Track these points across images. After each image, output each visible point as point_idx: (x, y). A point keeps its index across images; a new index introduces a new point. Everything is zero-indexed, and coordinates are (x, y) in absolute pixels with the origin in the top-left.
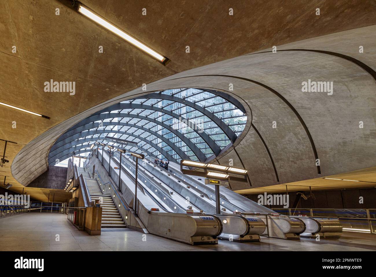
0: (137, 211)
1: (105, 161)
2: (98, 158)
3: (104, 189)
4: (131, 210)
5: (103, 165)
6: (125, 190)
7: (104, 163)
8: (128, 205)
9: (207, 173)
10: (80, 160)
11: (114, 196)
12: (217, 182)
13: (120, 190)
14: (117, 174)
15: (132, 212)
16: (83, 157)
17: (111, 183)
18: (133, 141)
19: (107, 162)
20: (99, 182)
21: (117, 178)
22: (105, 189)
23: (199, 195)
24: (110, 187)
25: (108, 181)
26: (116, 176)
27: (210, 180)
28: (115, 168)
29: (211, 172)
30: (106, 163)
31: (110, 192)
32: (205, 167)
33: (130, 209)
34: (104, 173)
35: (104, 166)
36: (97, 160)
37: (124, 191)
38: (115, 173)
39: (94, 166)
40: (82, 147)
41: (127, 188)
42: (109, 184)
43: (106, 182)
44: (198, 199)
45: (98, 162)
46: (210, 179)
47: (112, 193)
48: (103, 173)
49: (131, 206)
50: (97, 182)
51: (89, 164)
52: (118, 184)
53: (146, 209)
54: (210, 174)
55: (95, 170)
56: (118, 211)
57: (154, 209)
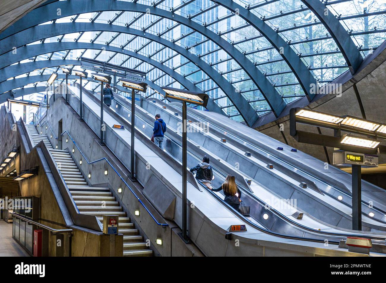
0: (187, 229)
1: (87, 111)
2: (68, 104)
3: (90, 173)
4: (171, 226)
5: (82, 120)
6: (150, 179)
7: (86, 116)
8: (163, 213)
9: (341, 138)
10: (25, 110)
11: (120, 190)
12: (358, 158)
13: (134, 177)
14: (122, 141)
15: (175, 231)
16: (30, 103)
17: (110, 159)
18: (137, 69)
19: (94, 114)
20: (76, 157)
21: (124, 151)
22: (93, 172)
23: (296, 183)
24: (107, 170)
25: (100, 155)
26: (122, 146)
27: (347, 154)
28: (115, 127)
29: (349, 136)
30: (91, 115)
31: (106, 181)
32: (338, 124)
33: (167, 223)
34: (89, 138)
35: (86, 121)
36: (66, 108)
37: (146, 180)
38: (117, 138)
39: (61, 123)
40: (28, 79)
41: (153, 173)
42: (104, 161)
43: (94, 159)
44: (296, 193)
45: (70, 113)
46: (346, 152)
47: (112, 183)
48: (84, 137)
49: (170, 216)
50: (71, 157)
51: (48, 118)
52: (128, 164)
53: (217, 228)
54: (348, 140)
55: (64, 129)
56: (134, 224)
57: (236, 227)
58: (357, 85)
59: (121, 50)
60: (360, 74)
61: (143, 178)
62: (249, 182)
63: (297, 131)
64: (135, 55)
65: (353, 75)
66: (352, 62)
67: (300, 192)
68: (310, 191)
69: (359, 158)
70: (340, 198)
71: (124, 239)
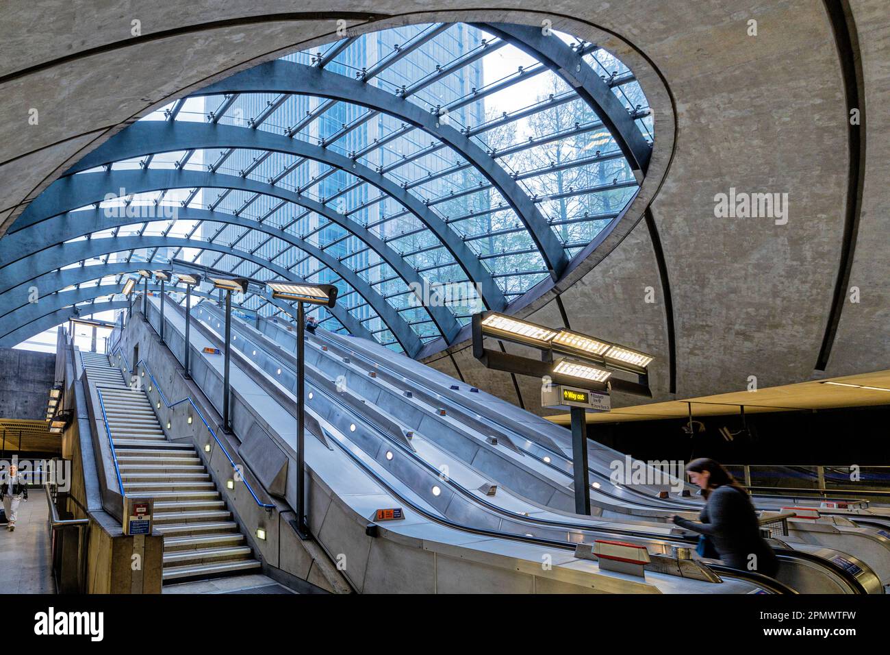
0: (305, 514)
1: (170, 330)
2: (146, 321)
3: (170, 422)
4: (280, 508)
5: (163, 343)
6: (250, 429)
7: (168, 336)
8: (267, 486)
9: (552, 363)
10: (94, 334)
11: (208, 448)
12: (581, 397)
13: (228, 428)
14: (213, 371)
15: (287, 517)
16: (103, 324)
17: (196, 401)
18: (253, 277)
19: (178, 333)
20: (153, 397)
21: (216, 386)
22: (173, 421)
24: (191, 416)
25: (183, 395)
26: (213, 380)
27: (564, 390)
28: (207, 350)
30: (174, 335)
31: (190, 433)
32: (547, 341)
33: (274, 502)
34: (170, 368)
35: (168, 345)
36: (144, 328)
37: (245, 431)
38: (207, 367)
39: (136, 349)
40: (99, 290)
41: (257, 423)
42: (187, 404)
43: (175, 398)
44: (481, 453)
45: (148, 334)
46: (563, 387)
47: (198, 437)
48: (164, 368)
49: (280, 492)
50: (147, 398)
51: (122, 344)
52: (220, 405)
53: (352, 515)
54: (565, 368)
55: (140, 358)
56: (226, 503)
57: (385, 513)
58: (561, 296)
59: (229, 250)
60: (565, 281)
61: (241, 428)
62: (409, 435)
63: (485, 351)
64: (250, 257)
65: (556, 282)
66: (554, 263)
67: (487, 450)
68: (501, 448)
69: (583, 396)
70: (547, 460)
71: (165, 546)
